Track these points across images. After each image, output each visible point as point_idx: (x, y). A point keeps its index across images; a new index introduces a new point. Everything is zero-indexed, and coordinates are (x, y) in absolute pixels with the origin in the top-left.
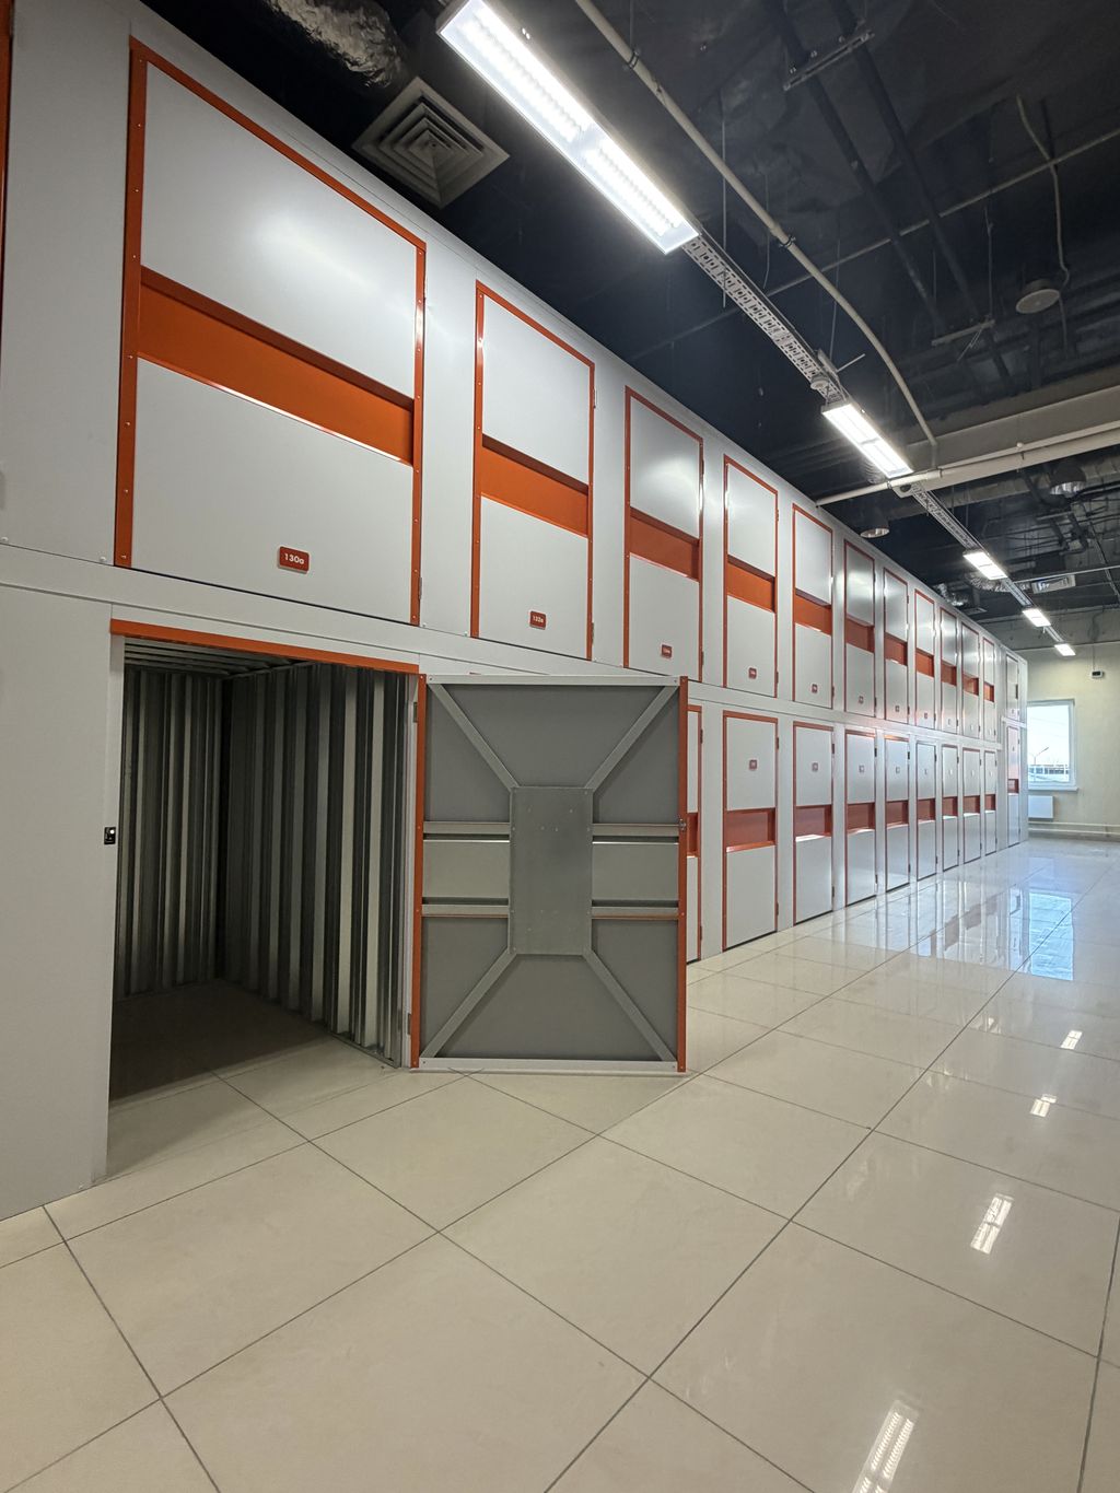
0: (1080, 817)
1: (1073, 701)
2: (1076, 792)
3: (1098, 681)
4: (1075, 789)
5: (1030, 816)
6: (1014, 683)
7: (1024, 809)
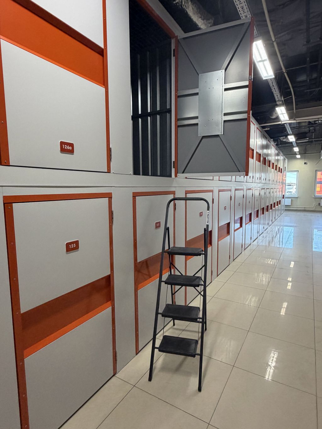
0: (298, 204)
1: (298, 171)
2: (297, 198)
3: (305, 165)
4: (297, 196)
5: (286, 204)
6: (285, 166)
7: (284, 203)
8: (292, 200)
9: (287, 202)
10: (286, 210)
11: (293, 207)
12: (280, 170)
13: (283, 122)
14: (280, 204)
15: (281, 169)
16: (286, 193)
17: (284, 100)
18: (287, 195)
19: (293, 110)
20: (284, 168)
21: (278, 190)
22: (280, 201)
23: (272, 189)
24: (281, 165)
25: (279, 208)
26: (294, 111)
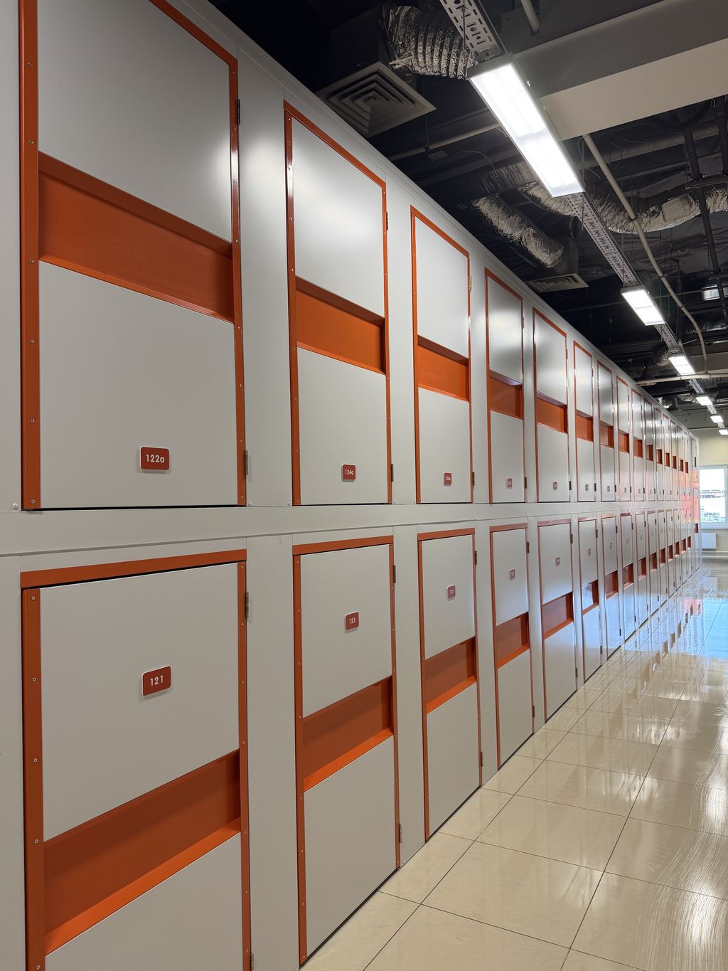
5: (704, 547)
6: (694, 456)
7: (700, 544)
8: (717, 536)
9: (708, 540)
10: (705, 561)
11: (721, 554)
12: (684, 467)
13: (683, 378)
14: (690, 546)
15: (687, 463)
16: (702, 516)
17: (684, 346)
18: (704, 521)
19: (702, 354)
20: (694, 459)
21: (683, 513)
22: (689, 538)
23: (670, 510)
24: (684, 455)
25: (690, 556)
26: (703, 357)
